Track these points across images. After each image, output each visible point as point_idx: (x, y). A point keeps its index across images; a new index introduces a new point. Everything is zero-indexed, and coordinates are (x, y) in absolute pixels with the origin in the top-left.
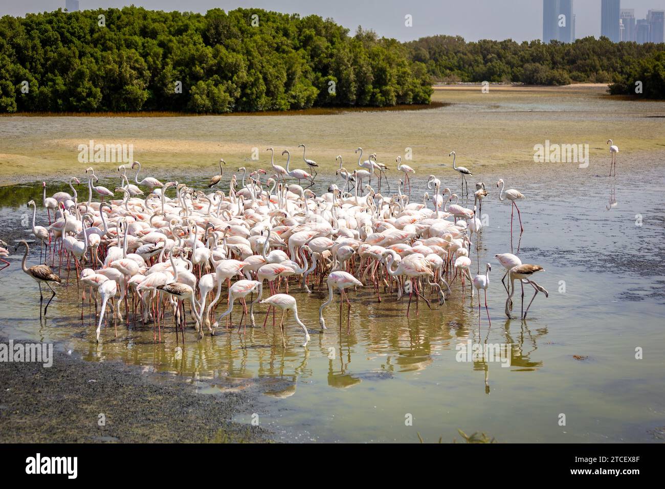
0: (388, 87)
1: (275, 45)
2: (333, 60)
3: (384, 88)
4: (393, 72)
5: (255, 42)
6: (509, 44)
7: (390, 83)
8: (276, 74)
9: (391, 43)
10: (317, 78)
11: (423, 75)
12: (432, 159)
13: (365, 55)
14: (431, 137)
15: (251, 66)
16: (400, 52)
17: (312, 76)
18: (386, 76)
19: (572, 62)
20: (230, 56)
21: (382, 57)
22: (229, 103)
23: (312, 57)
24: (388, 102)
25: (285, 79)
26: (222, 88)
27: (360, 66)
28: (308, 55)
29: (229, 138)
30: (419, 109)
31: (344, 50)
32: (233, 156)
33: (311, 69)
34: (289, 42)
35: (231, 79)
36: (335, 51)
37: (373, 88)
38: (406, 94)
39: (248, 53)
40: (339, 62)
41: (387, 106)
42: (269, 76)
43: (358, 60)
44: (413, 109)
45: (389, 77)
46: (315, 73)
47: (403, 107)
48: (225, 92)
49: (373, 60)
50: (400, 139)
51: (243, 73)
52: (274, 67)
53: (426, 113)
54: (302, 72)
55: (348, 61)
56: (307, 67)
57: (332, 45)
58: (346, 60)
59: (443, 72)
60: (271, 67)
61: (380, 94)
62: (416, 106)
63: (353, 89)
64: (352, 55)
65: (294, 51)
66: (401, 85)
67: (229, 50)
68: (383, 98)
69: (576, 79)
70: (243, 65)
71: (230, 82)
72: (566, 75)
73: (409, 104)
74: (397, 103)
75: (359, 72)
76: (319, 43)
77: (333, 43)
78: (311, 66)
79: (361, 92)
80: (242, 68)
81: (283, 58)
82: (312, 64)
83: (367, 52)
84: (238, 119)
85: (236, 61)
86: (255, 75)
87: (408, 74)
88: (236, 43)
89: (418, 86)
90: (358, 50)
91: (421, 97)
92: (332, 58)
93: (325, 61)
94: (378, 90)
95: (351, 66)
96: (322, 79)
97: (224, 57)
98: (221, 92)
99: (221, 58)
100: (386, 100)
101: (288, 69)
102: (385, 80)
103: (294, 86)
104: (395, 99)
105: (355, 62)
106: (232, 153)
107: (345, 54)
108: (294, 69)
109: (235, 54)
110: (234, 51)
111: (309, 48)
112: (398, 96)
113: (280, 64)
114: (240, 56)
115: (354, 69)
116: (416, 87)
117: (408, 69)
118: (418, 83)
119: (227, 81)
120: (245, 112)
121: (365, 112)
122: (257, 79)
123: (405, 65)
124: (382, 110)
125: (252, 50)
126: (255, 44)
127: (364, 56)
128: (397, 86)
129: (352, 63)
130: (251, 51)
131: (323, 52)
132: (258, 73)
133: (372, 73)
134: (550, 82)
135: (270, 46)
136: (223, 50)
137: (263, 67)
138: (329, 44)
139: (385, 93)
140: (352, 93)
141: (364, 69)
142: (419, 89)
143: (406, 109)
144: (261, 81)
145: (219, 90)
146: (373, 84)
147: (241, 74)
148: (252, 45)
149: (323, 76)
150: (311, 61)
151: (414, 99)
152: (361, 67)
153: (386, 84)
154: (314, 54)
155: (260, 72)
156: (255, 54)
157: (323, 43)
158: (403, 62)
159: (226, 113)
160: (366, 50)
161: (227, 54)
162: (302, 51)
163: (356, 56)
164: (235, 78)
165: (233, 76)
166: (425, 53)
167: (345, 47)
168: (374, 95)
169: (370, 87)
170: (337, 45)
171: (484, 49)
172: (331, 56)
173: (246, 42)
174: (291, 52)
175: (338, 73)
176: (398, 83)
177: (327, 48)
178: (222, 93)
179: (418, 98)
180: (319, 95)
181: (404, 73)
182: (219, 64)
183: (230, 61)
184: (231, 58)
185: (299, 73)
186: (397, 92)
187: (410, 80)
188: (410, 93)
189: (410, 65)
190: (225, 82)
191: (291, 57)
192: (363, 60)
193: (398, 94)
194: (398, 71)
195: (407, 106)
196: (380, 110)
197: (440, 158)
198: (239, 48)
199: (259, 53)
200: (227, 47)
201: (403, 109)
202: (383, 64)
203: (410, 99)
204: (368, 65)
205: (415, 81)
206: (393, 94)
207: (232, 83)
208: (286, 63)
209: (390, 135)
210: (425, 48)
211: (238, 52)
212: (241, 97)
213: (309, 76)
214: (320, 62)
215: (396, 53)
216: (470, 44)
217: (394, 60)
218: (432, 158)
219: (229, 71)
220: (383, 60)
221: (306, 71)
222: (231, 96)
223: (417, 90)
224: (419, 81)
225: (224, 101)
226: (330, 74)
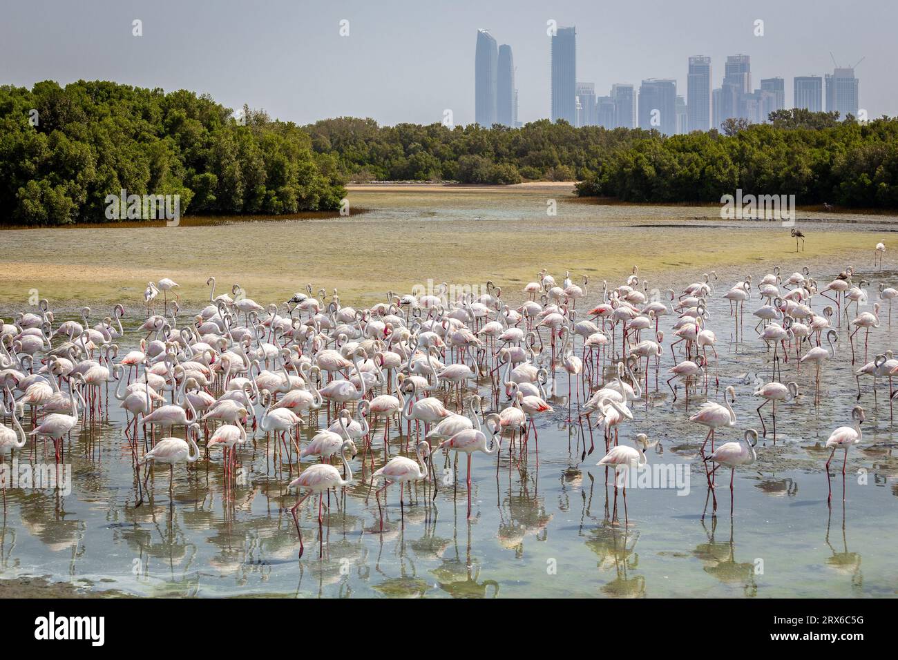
0: (287, 188)
1: (133, 131)
2: (212, 151)
3: (281, 189)
4: (293, 167)
5: (107, 126)
6: (438, 129)
7: (289, 182)
8: (136, 171)
9: (288, 128)
10: (190, 176)
11: (333, 171)
12: (378, 286)
13: (255, 144)
14: (362, 255)
15: (101, 160)
16: (301, 140)
17: (182, 173)
18: (284, 172)
19: (522, 153)
20: (73, 146)
21: (278, 147)
22: (72, 210)
23: (183, 148)
24: (287, 208)
25: (148, 178)
26: (62, 190)
27: (248, 159)
28: (177, 145)
29: (86, 259)
30: (328, 217)
31: (226, 137)
32: (101, 284)
33: (181, 163)
34: (151, 126)
35: (74, 177)
36: (214, 139)
37: (267, 190)
38: (310, 197)
39: (97, 141)
40: (220, 153)
41: (286, 213)
42: (127, 174)
43: (245, 151)
44: (320, 218)
45: (287, 174)
46: (187, 169)
47: (307, 214)
48: (65, 195)
49: (266, 151)
50: (322, 259)
51: (91, 170)
52: (133, 160)
53: (340, 223)
54: (170, 167)
55: (232, 152)
56: (176, 161)
57: (209, 131)
58: (229, 151)
59: (350, 168)
60: (129, 161)
61: (276, 197)
62: (324, 214)
63: (239, 190)
64: (238, 144)
65: (157, 139)
66: (303, 185)
67: (71, 138)
68: (281, 203)
69: (528, 177)
70: (91, 158)
71: (72, 182)
72: (515, 171)
73: (313, 211)
74: (299, 210)
75: (248, 167)
76: (192, 128)
77: (210, 129)
78: (180, 160)
79: (250, 195)
80: (89, 163)
81: (145, 149)
82: (182, 156)
83: (257, 140)
84: (86, 232)
85: (82, 153)
86: (106, 172)
87: (314, 170)
88: (81, 128)
89: (326, 186)
90: (245, 137)
91: (330, 201)
92: (209, 149)
93: (200, 153)
94: (273, 192)
95: (237, 158)
96: (196, 177)
97: (65, 147)
98: (59, 195)
99: (61, 149)
100: (284, 206)
101: (152, 164)
102: (283, 178)
103: (159, 186)
104: (296, 203)
105: (241, 154)
106: (99, 280)
107: (228, 143)
108: (159, 164)
109: (79, 143)
110: (77, 139)
111: (177, 134)
112: (300, 200)
113: (141, 156)
114: (87, 147)
115: (241, 164)
116: (323, 187)
117: (312, 164)
118: (326, 183)
119: (69, 181)
120: (94, 222)
121: (256, 222)
122: (110, 178)
123: (307, 158)
124: (279, 219)
125: (104, 138)
126: (106, 130)
127: (253, 145)
128: (299, 187)
129: (238, 155)
130: (101, 139)
131: (197, 140)
132: (112, 169)
133: (265, 169)
134: (495, 180)
135: (126, 131)
136: (63, 138)
137: (117, 161)
138: (207, 130)
139: (283, 197)
140: (237, 196)
141: (254, 163)
142: (328, 190)
143: (312, 218)
144: (116, 180)
145: (57, 192)
146: (266, 183)
147: (88, 171)
148: (102, 131)
149: (198, 172)
150: (182, 153)
151: (322, 203)
152: (250, 161)
153: (283, 184)
154: (185, 142)
155: (114, 168)
156: (108, 143)
157: (197, 128)
158: (305, 153)
159: (67, 225)
160: (256, 137)
161: (69, 144)
162: (168, 139)
163: (242, 146)
164: (80, 176)
165: (76, 173)
166: (326, 141)
167: (227, 133)
168: (268, 197)
169: (263, 188)
170: (217, 131)
171: (404, 135)
172: (209, 145)
173: (94, 127)
174: (154, 140)
175: (218, 169)
176: (300, 183)
177: (203, 135)
178: (63, 197)
179: (327, 202)
180: (194, 199)
181: (308, 168)
182: (58, 155)
183: (73, 153)
184: (75, 149)
185: (166, 169)
186: (298, 194)
187: (315, 178)
188: (316, 195)
189: (315, 157)
190: (65, 181)
191: (156, 148)
192: (252, 150)
193: (301, 196)
194: (300, 166)
195: (313, 214)
196: (276, 219)
197: (388, 284)
198: (85, 135)
199: (113, 142)
200: (68, 133)
201: (306, 218)
202: (279, 156)
203: (315, 205)
204: (259, 158)
205: (323, 179)
206: (293, 197)
207: (76, 183)
208: (148, 155)
209: (305, 253)
210: (325, 135)
211: (83, 141)
212: (89, 202)
213: (178, 172)
214: (193, 153)
215: (296, 142)
216: (386, 129)
217: (294, 152)
218: (378, 284)
219: (71, 167)
220: (280, 151)
221: (175, 167)
222: (74, 202)
223: (324, 191)
224: (327, 180)
225: (64, 208)
226: (208, 171)
